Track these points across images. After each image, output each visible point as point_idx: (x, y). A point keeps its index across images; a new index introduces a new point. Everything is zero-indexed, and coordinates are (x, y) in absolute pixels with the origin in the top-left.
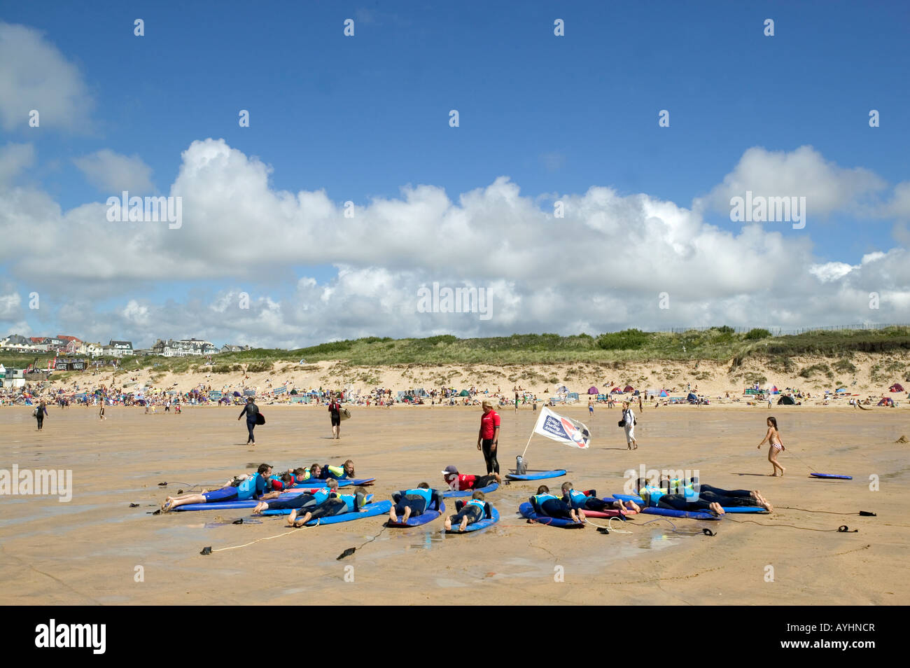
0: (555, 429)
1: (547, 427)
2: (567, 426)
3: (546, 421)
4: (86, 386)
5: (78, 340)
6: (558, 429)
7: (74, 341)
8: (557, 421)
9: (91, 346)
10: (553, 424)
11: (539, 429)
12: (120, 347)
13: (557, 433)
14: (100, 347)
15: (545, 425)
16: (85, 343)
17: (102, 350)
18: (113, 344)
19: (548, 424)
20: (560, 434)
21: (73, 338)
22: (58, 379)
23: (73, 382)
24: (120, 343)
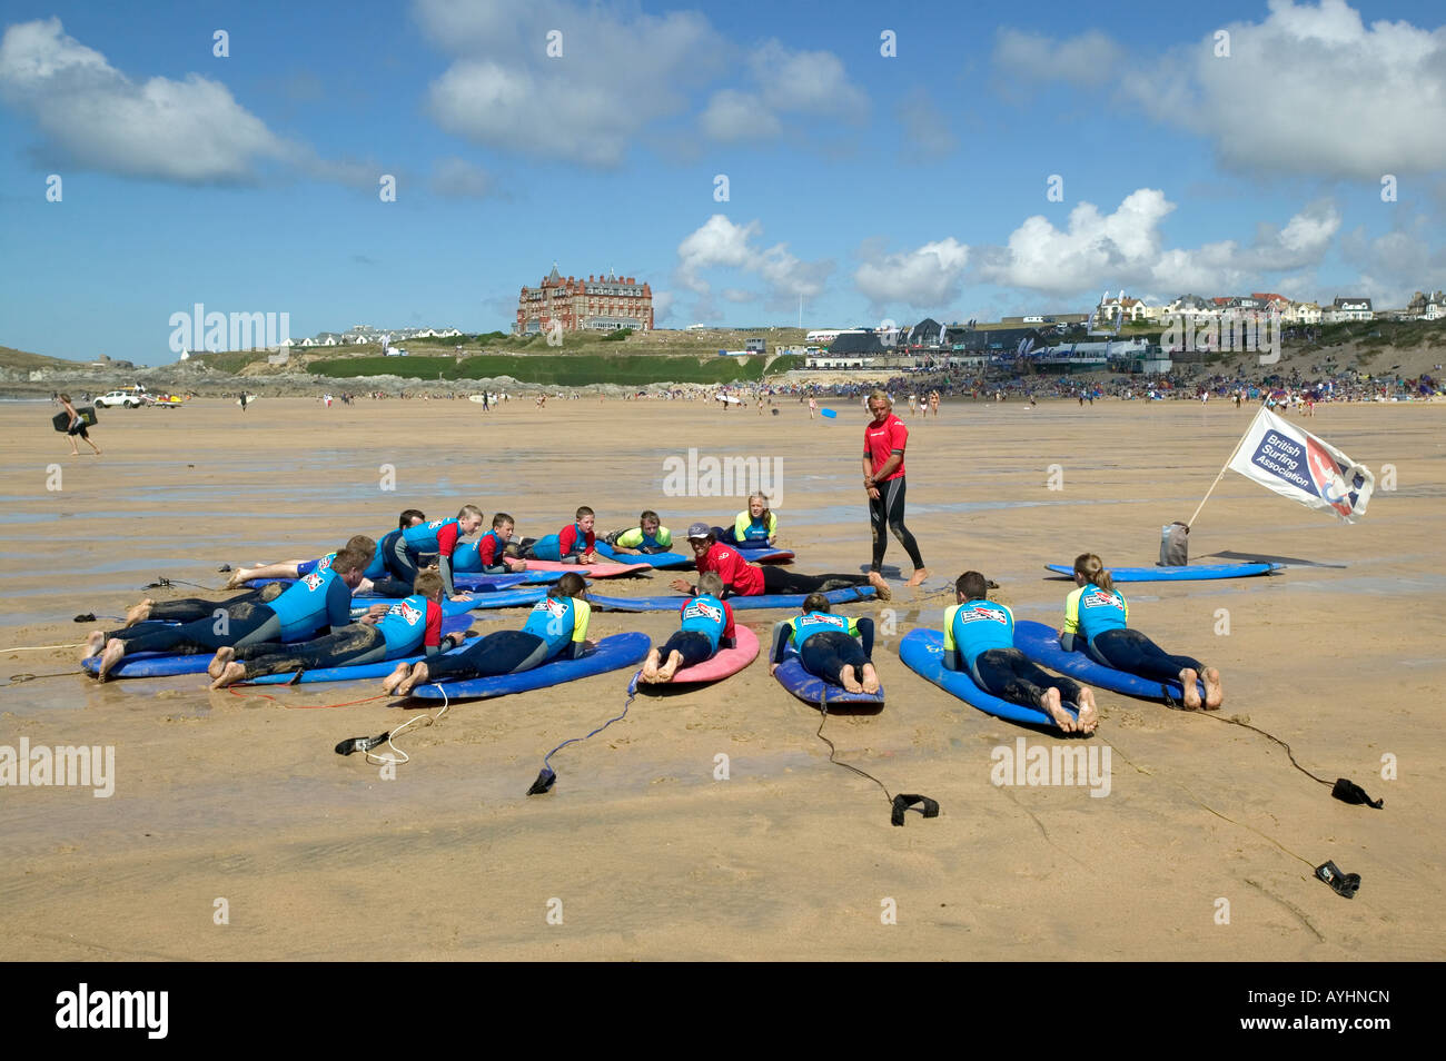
0: (1285, 466)
1: (1262, 459)
2: (1318, 459)
3: (1264, 442)
4: (1257, 370)
5: (1283, 300)
6: (1293, 465)
7: (1278, 300)
8: (1294, 444)
9: (1302, 308)
10: (1281, 452)
11: (1241, 461)
12: (1351, 307)
13: (1290, 475)
14: (1316, 309)
15: (1259, 453)
16: (1293, 304)
17: (1319, 314)
18: (1339, 304)
19: (1268, 449)
20: (1295, 477)
21: (1275, 297)
22: (1215, 360)
23: (1237, 365)
24: (1351, 302)
